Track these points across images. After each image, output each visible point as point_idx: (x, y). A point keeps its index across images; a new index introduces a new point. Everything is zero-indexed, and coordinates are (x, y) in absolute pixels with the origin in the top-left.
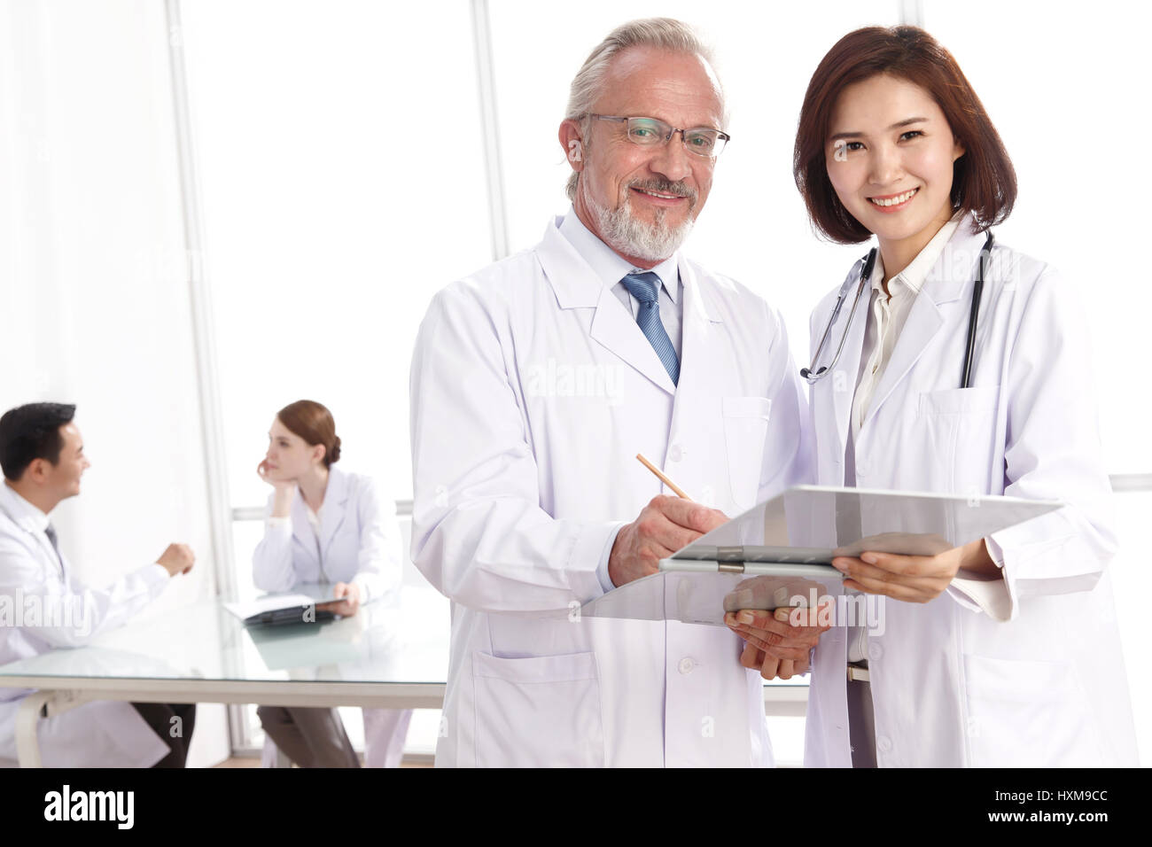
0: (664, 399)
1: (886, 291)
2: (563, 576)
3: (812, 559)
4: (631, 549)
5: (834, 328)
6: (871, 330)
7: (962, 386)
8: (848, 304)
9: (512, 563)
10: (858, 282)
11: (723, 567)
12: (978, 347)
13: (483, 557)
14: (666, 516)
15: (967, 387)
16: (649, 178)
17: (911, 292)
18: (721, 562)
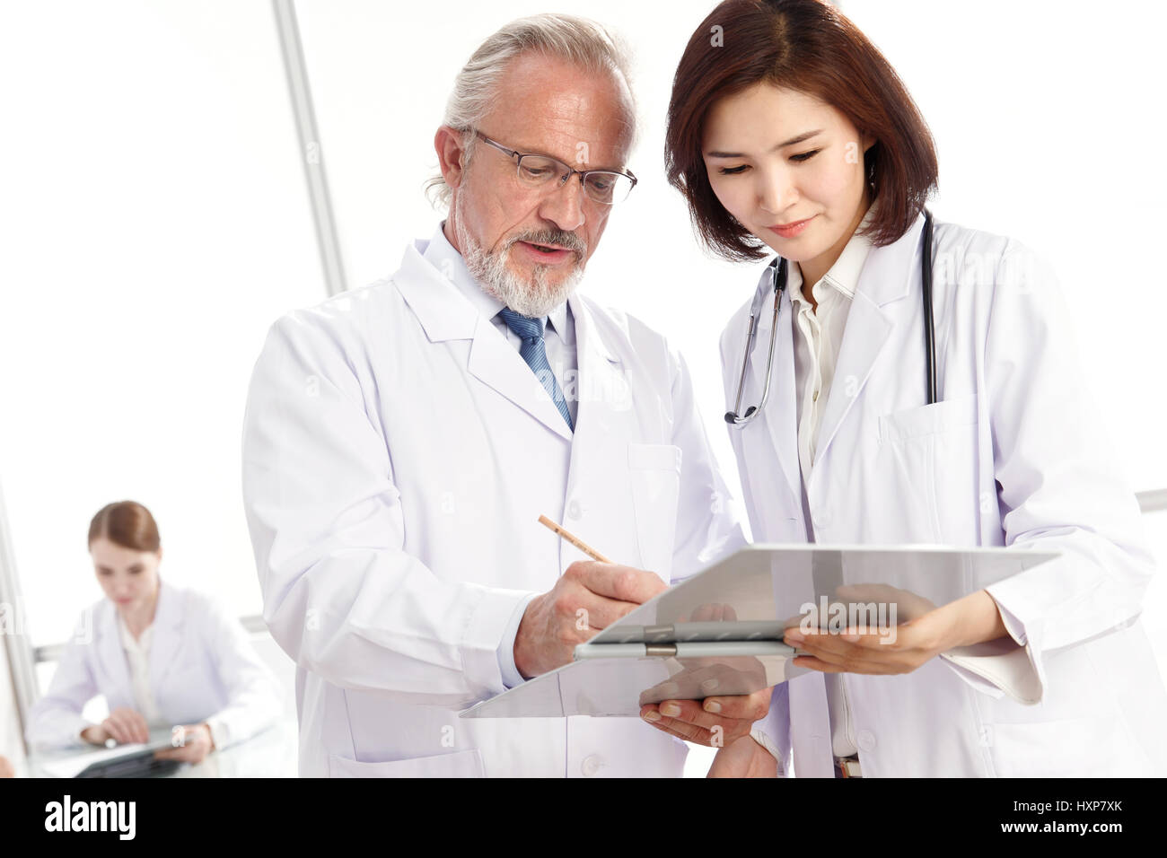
0: (559, 448)
1: (810, 299)
2: (455, 654)
3: (758, 634)
4: (548, 632)
5: (753, 356)
6: (801, 351)
7: (929, 401)
8: (765, 323)
9: (395, 631)
10: (772, 295)
11: (651, 650)
12: (941, 350)
13: (359, 620)
14: (587, 587)
15: (935, 402)
16: (539, 228)
17: (842, 296)
18: (649, 644)
